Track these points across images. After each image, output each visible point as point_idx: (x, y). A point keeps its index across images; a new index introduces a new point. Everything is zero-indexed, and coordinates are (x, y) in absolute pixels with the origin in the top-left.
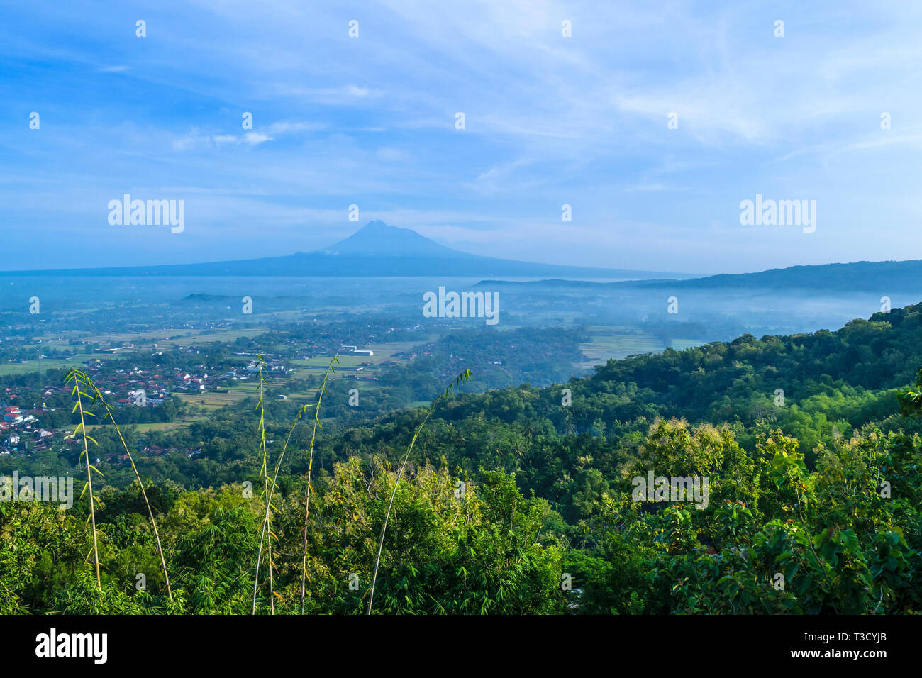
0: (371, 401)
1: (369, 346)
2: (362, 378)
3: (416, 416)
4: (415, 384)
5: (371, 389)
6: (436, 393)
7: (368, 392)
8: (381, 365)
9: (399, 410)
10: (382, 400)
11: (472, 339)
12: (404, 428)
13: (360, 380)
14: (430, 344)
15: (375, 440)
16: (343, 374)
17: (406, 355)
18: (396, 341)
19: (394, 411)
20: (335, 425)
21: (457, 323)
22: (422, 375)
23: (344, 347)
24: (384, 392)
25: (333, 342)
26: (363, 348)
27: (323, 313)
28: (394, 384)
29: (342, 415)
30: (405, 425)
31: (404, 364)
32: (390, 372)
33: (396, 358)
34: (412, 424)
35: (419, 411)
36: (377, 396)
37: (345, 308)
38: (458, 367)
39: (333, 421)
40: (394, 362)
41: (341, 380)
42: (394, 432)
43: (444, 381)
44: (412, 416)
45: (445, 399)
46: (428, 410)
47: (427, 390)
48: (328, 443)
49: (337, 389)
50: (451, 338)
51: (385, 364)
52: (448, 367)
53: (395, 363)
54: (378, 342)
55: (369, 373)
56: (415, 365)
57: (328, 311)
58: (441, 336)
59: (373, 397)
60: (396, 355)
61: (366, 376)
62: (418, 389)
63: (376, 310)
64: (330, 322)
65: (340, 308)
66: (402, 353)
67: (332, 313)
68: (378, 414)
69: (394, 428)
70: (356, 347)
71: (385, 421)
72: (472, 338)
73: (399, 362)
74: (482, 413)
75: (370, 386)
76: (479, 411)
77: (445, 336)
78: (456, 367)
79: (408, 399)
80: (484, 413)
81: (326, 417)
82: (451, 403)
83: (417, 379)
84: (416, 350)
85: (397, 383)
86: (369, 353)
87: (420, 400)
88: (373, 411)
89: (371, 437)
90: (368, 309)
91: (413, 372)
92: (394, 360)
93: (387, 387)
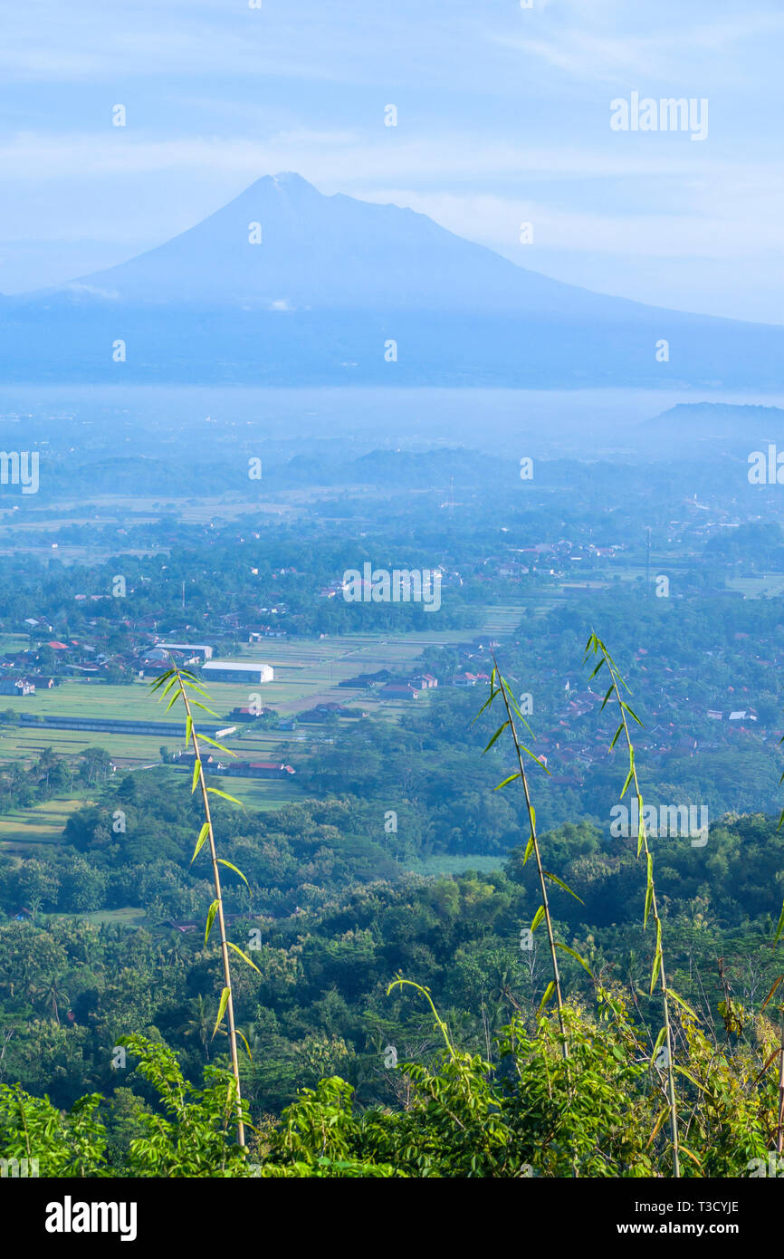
0: (271, 851)
1: (259, 647)
2: (233, 766)
3: (455, 908)
4: (438, 792)
5: (271, 807)
6: (514, 826)
7: (261, 816)
8: (306, 717)
9: (379, 883)
10: (314, 848)
11: (643, 627)
12: (418, 950)
13: (226, 773)
14: (486, 640)
15: (307, 994)
16: (163, 751)
17: (396, 683)
18: (356, 628)
19: (360, 890)
20: (145, 935)
21: (583, 566)
22: (464, 756)
23: (164, 647)
24: (319, 818)
25: (123, 628)
26: (237, 653)
27: (81, 522)
28: (354, 789)
29: (166, 899)
30: (421, 939)
31: (391, 714)
32: (339, 745)
33: (362, 692)
34: (447, 938)
35: (464, 891)
36: (290, 832)
37: (163, 501)
38: (593, 727)
39: (137, 921)
40: (352, 706)
41: (159, 772)
42: (378, 967)
43: (544, 780)
44: (437, 907)
45: (557, 848)
46: (499, 888)
47: (481, 815)
48: (129, 999)
49: (146, 805)
50: (566, 620)
51: (319, 716)
52: (555, 728)
53: (357, 713)
54: (293, 631)
55: (261, 748)
56: (435, 721)
57: (104, 512)
58: (529, 613)
59: (281, 837)
60: (362, 682)
61: (247, 756)
62: (444, 810)
63: (280, 510)
64: (108, 556)
65: (143, 504)
66: (383, 675)
67: (113, 521)
68: (301, 899)
69: (378, 951)
70: (208, 651)
71: (337, 925)
72: (644, 619)
73: (373, 707)
74: (702, 901)
75: (272, 796)
76: (691, 893)
77: (542, 611)
78: (585, 730)
79: (409, 848)
80: (707, 901)
81: (108, 906)
82: (585, 863)
83: (443, 772)
84: (433, 663)
85: (362, 788)
86: (258, 674)
87: (453, 849)
88: (284, 888)
89: (291, 979)
90: (250, 508)
91: (428, 746)
92: (353, 700)
93: (332, 801)
